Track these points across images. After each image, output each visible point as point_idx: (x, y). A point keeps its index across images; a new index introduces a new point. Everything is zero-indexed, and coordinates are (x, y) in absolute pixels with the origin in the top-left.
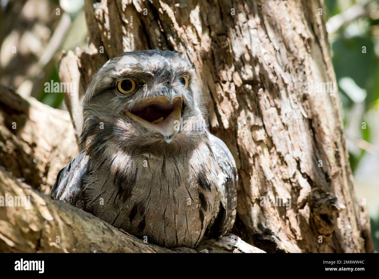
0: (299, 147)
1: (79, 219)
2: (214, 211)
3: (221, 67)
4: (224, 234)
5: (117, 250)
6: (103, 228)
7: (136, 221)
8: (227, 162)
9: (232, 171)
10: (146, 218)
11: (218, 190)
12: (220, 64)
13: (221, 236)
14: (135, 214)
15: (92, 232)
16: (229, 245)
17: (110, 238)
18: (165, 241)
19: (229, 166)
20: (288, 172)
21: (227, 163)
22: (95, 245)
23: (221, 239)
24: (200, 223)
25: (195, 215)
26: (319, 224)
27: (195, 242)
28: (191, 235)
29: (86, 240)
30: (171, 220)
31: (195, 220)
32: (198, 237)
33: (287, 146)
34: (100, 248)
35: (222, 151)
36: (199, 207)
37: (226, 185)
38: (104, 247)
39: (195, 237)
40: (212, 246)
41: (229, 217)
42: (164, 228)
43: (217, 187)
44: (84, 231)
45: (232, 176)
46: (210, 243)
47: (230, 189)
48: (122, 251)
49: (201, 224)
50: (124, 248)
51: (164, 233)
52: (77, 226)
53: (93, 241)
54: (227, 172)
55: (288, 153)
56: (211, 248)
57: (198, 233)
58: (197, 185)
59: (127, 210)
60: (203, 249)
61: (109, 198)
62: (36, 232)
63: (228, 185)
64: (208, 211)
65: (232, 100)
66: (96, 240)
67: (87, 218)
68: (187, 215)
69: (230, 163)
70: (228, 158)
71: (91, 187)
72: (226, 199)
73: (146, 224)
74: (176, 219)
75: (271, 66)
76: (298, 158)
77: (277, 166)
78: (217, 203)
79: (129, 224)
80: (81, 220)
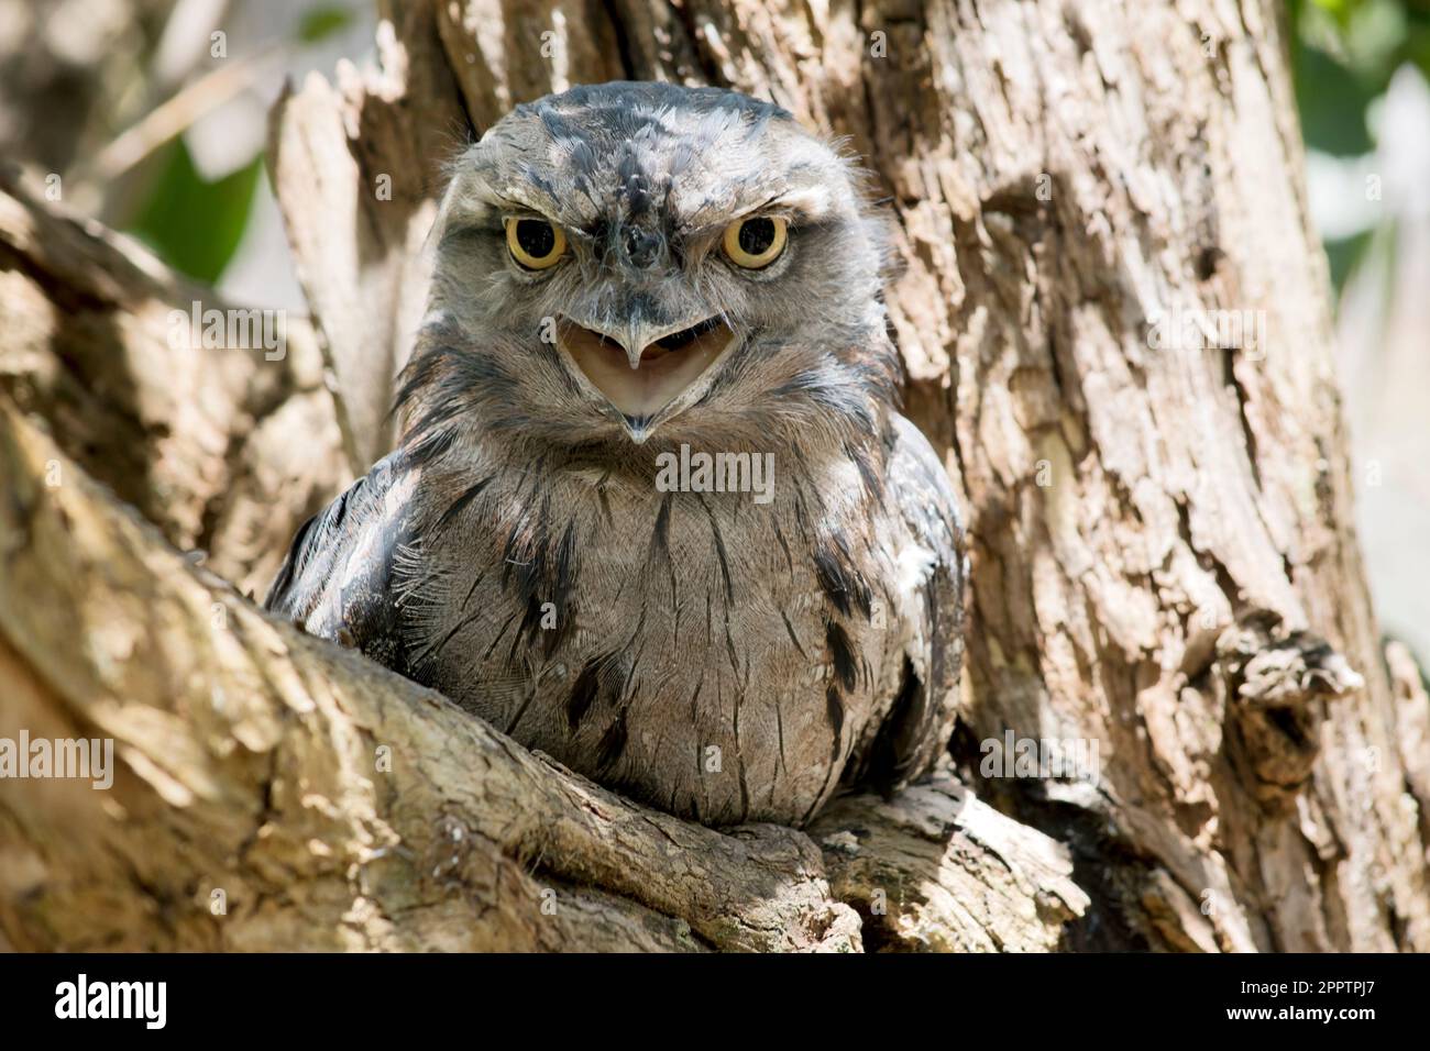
0: (1189, 451)
1: (399, 710)
2: (880, 688)
3: (900, 142)
4: (912, 778)
5: (534, 829)
6: (485, 747)
7: (593, 722)
8: (932, 507)
9: (949, 540)
10: (630, 713)
11: (900, 610)
12: (893, 134)
13: (903, 785)
14: (591, 698)
15: (448, 760)
16: (932, 819)
17: (509, 784)
18: (700, 800)
19: (941, 523)
20: (1145, 545)
21: (931, 511)
22: (458, 807)
23: (900, 795)
24: (828, 737)
25: (810, 705)
26: (1259, 743)
27: (809, 808)
28: (795, 780)
29: (425, 790)
30: (721, 723)
31: (811, 726)
32: (820, 788)
33: (1141, 447)
34: (476, 819)
35: (915, 462)
36: (828, 675)
37: (929, 591)
38: (489, 817)
39: (810, 785)
40: (867, 822)
41: (932, 716)
42: (695, 753)
43: (895, 599)
44: (419, 756)
45: (949, 560)
46: (860, 808)
47: (942, 607)
48: (552, 831)
49: (833, 738)
50: (560, 823)
51: (697, 772)
52: (395, 737)
53: (450, 794)
54: (934, 543)
55: (1147, 475)
56: (865, 827)
57: (819, 771)
58: (819, 596)
59: (561, 681)
60: (835, 833)
61: (494, 639)
62: (256, 756)
63: (935, 592)
64: (859, 689)
65: (942, 271)
66: (459, 790)
67: (426, 707)
68: (782, 706)
69: (944, 511)
70: (936, 491)
71: (423, 594)
72: (929, 647)
73: (630, 738)
74: (738, 722)
75: (1088, 143)
76: (1184, 493)
77: (1104, 524)
78: (891, 662)
79: (566, 737)
80: (406, 714)
